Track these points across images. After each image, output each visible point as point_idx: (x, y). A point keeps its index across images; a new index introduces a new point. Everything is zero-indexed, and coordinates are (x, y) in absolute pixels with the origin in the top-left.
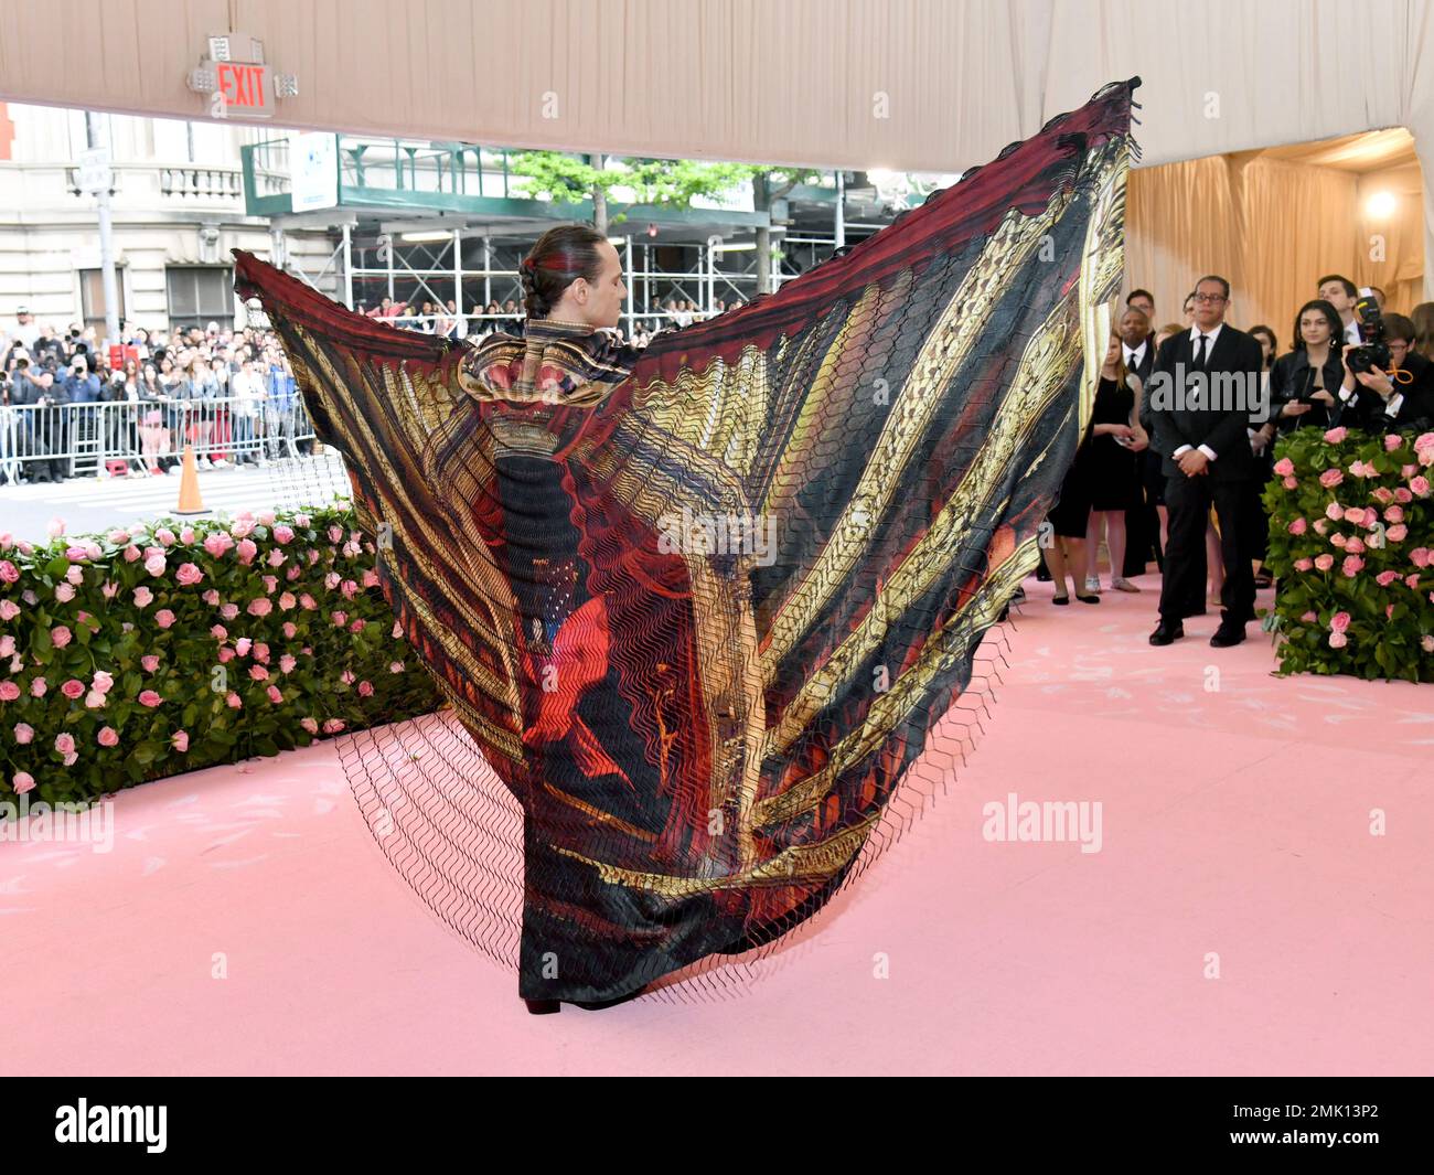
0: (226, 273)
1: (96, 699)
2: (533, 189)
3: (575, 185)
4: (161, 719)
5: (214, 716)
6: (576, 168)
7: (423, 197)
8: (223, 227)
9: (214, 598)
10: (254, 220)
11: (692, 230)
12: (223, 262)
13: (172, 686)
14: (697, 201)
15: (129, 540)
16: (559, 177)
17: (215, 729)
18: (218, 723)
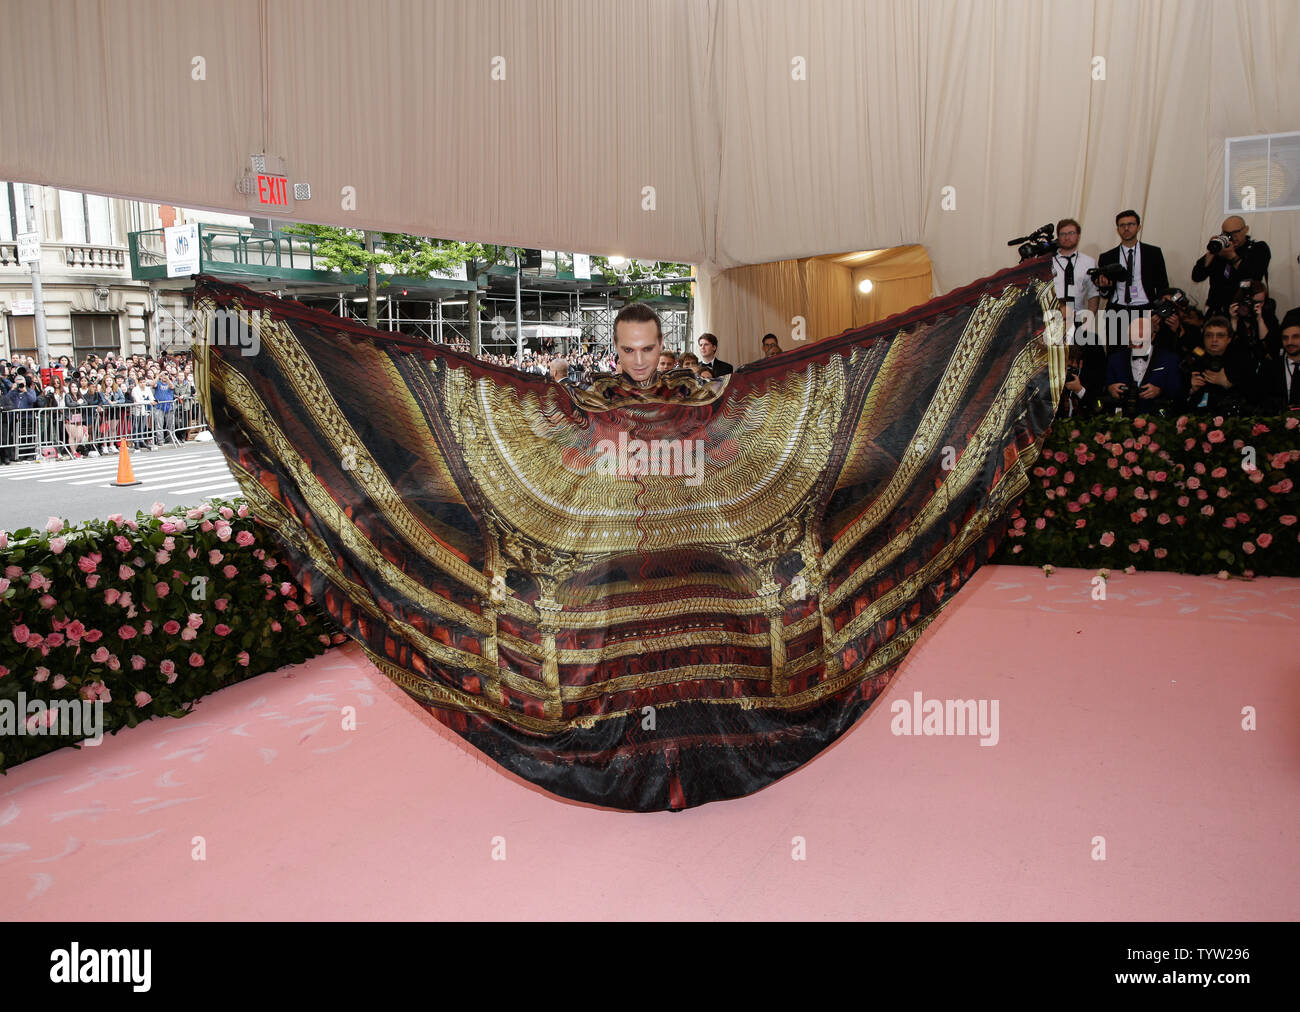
0: (113, 318)
1: (189, 634)
2: (331, 264)
3: (357, 262)
4: (230, 644)
5: (264, 639)
6: (358, 252)
7: (255, 268)
8: (112, 287)
9: (261, 555)
10: (138, 283)
11: (428, 292)
12: (112, 311)
13: (237, 619)
14: (433, 274)
15: (203, 516)
16: (347, 257)
17: (265, 648)
18: (266, 644)
